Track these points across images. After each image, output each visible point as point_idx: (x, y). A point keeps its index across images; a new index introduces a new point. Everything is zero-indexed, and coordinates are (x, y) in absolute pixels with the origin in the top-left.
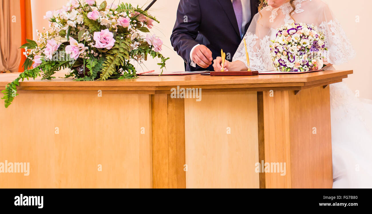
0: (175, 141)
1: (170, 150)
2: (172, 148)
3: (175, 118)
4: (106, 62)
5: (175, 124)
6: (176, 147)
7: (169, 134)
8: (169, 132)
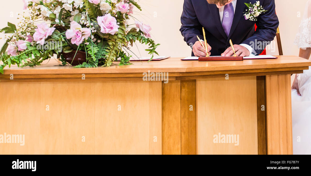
0: (187, 126)
1: (183, 135)
2: (184, 133)
3: (187, 103)
4: (109, 48)
5: (187, 109)
6: (188, 131)
7: (182, 120)
8: (182, 117)
